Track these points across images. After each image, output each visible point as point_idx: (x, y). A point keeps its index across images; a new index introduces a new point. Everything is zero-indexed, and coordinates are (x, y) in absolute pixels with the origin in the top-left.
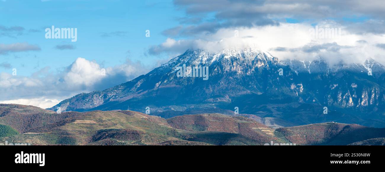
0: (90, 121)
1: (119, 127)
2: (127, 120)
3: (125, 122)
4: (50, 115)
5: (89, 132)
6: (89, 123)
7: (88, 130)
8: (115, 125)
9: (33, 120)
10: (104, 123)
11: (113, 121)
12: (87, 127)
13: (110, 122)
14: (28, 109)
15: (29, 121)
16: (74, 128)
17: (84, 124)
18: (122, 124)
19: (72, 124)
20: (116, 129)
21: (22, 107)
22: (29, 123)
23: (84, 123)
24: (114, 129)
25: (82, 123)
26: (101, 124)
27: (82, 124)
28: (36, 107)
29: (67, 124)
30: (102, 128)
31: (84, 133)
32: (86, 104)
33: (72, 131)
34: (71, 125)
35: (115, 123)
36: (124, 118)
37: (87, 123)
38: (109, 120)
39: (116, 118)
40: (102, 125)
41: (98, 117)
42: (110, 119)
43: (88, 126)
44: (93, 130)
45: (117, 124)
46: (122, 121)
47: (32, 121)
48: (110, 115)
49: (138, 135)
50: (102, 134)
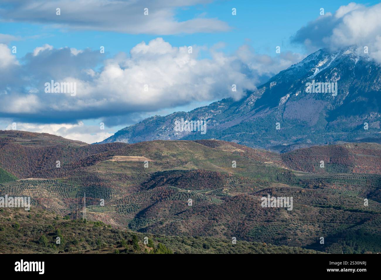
0: (139, 157)
1: (190, 167)
2: (206, 156)
3: (202, 158)
4: (77, 150)
5: (136, 177)
6: (137, 160)
7: (134, 172)
8: (183, 163)
9: (47, 158)
10: (164, 160)
11: (180, 158)
12: (133, 168)
13: (175, 159)
14: (40, 138)
15: (39, 160)
16: (109, 169)
17: (128, 162)
18: (196, 162)
19: (106, 163)
20: (182, 171)
21: (28, 136)
22: (40, 163)
23: (128, 160)
24: (178, 171)
25: (125, 160)
26: (159, 161)
27: (125, 162)
28: (54, 136)
29: (98, 163)
30: (160, 169)
31: (126, 177)
32: (160, 135)
33: (106, 175)
34: (105, 165)
35: (184, 160)
36: (201, 151)
37: (133, 160)
38: (174, 156)
39: (185, 152)
40: (161, 164)
41: (154, 151)
42: (175, 153)
43: (136, 166)
44: (143, 172)
45: (186, 163)
46: (196, 157)
47: (45, 160)
48: (176, 147)
49: (219, 179)
50: (158, 179)
